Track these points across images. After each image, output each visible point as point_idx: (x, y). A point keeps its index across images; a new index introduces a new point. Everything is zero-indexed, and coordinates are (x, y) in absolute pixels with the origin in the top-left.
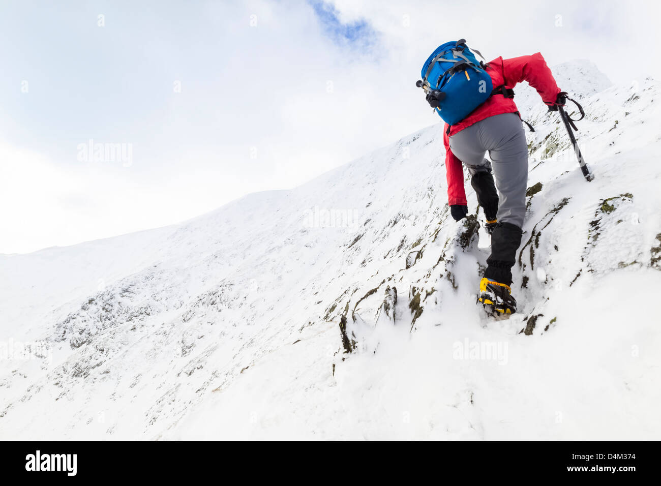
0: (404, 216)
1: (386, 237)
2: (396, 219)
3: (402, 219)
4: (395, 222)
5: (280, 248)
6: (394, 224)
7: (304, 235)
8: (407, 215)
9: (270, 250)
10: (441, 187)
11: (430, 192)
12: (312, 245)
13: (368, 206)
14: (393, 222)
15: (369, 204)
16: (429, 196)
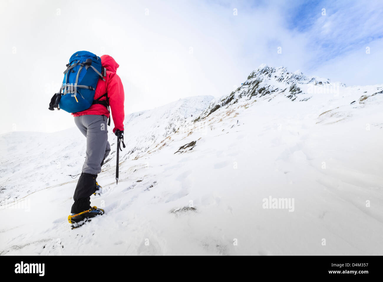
0: (138, 148)
1: (127, 159)
2: (133, 150)
3: (137, 150)
4: (133, 152)
5: (46, 166)
6: (132, 153)
7: (66, 159)
8: (140, 148)
9: (38, 168)
10: (159, 135)
11: (153, 138)
12: (73, 165)
13: (112, 145)
14: (131, 152)
15: (113, 144)
16: (153, 139)
